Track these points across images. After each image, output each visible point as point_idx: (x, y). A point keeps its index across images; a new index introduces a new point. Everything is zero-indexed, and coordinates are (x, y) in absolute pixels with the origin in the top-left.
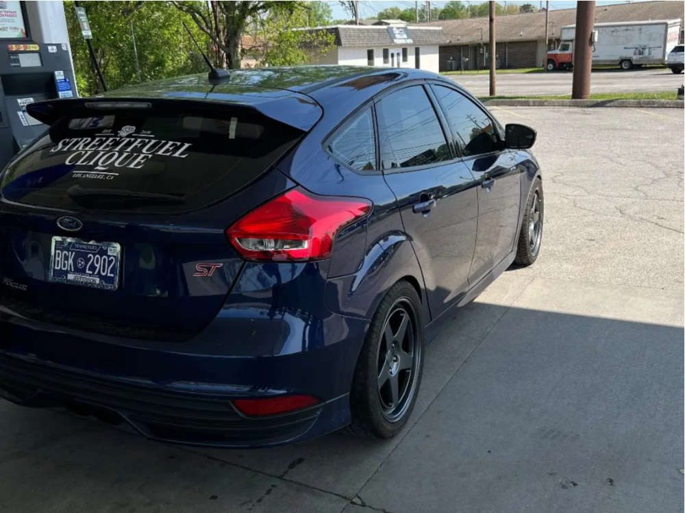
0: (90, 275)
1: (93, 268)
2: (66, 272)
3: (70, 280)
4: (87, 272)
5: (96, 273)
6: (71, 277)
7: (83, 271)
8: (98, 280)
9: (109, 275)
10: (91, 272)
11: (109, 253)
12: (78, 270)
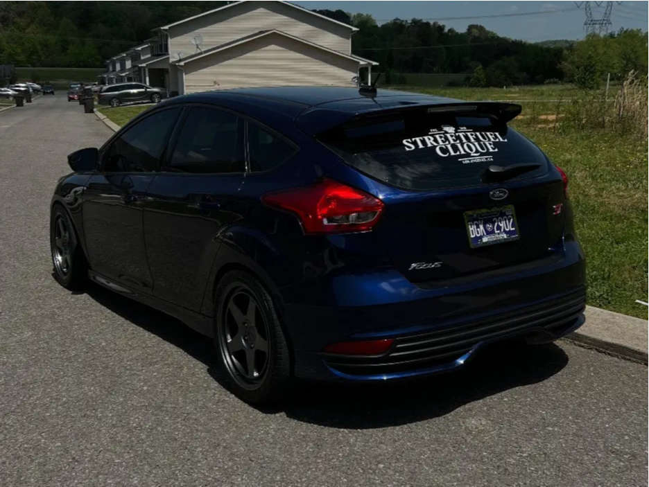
0: (499, 234)
1: (499, 228)
2: (481, 237)
3: (486, 243)
4: (496, 232)
5: (502, 230)
6: (485, 240)
7: (492, 232)
8: (505, 236)
9: (512, 229)
10: (499, 232)
11: (507, 214)
12: (488, 233)
